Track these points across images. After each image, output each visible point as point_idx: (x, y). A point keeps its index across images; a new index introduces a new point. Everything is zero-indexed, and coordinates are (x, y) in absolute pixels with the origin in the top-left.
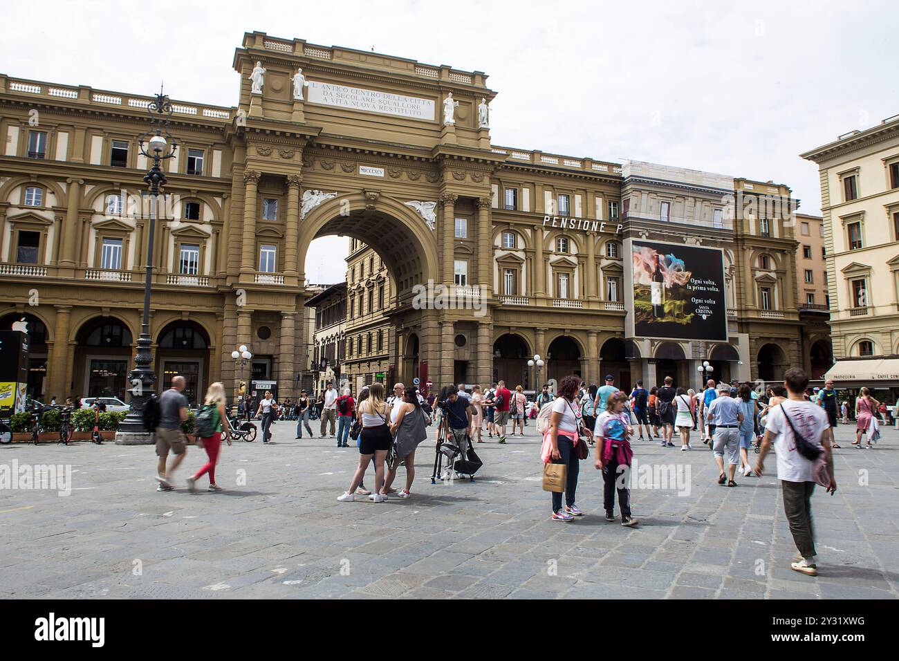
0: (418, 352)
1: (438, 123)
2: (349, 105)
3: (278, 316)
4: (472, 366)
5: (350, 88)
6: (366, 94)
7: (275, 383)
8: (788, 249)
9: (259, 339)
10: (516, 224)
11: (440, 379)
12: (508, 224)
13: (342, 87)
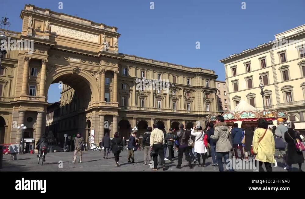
0: (90, 126)
1: (99, 43)
2: (67, 35)
3: (36, 113)
4: (111, 131)
5: (67, 29)
6: (73, 32)
7: (33, 139)
8: (214, 91)
9: (27, 122)
10: (126, 81)
11: (99, 136)
12: (124, 80)
13: (64, 28)
